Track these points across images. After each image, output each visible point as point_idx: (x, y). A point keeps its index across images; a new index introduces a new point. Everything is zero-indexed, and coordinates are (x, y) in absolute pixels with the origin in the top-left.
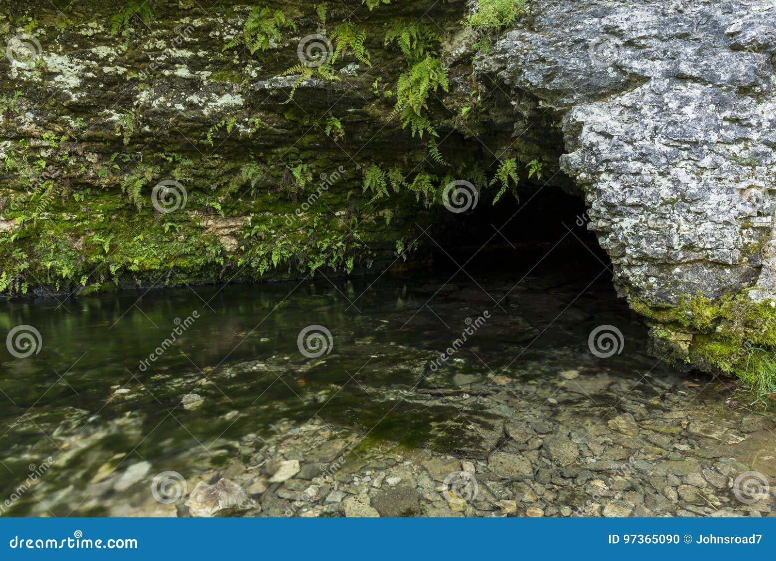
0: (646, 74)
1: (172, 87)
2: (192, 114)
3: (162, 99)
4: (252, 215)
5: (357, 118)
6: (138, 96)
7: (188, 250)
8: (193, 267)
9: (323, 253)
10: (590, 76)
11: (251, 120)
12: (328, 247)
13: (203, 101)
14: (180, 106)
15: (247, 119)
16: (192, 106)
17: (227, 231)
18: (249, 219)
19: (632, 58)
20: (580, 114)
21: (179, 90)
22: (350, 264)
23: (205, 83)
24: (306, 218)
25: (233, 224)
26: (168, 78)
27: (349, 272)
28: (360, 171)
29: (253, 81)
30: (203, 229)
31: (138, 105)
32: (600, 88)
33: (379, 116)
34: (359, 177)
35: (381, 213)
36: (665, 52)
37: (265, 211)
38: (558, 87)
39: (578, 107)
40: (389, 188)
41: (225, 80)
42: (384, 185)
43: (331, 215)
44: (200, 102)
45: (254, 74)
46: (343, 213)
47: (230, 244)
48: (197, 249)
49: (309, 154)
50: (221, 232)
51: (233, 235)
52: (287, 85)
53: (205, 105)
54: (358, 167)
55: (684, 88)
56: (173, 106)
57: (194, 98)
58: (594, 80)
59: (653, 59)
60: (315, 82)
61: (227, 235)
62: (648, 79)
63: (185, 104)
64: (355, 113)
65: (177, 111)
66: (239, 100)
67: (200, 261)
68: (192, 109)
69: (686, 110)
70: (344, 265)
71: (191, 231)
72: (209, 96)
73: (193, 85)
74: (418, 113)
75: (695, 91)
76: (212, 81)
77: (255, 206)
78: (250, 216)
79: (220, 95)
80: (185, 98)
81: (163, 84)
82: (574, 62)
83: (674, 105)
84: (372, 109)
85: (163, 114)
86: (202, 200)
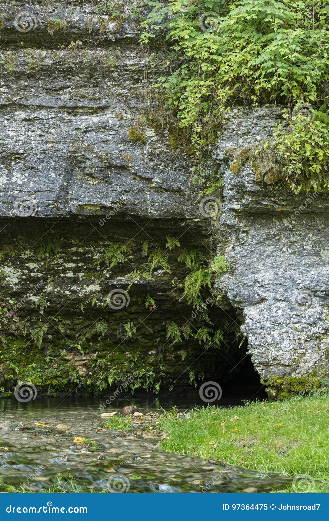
0: (266, 298)
1: (64, 282)
2: (74, 296)
3: (59, 289)
4: (97, 353)
5: (162, 298)
6: (46, 287)
7: (59, 374)
8: (60, 385)
9: (140, 378)
10: (249, 297)
11: (104, 299)
12: (143, 374)
13: (79, 289)
14: (68, 293)
15: (101, 298)
16: (73, 292)
17: (81, 363)
18: (95, 355)
19: (262, 292)
20: (247, 311)
21: (67, 284)
22: (158, 387)
23: (81, 279)
24: (129, 355)
25: (85, 358)
26: (63, 278)
27: (157, 393)
28: (165, 326)
29: (107, 279)
30: (68, 361)
31: (45, 292)
32: (253, 302)
33: (175, 297)
34: (165, 330)
35: (179, 353)
36: (274, 290)
37: (105, 350)
38: (238, 300)
39: (246, 308)
40: (182, 337)
41: (91, 277)
42: (179, 334)
43: (145, 353)
44: (78, 289)
45: (108, 275)
46: (153, 352)
47: (82, 371)
48: (64, 373)
49: (134, 316)
50: (77, 363)
51: (85, 365)
52: (127, 283)
53: (80, 291)
54: (164, 324)
55: (279, 303)
56: (64, 292)
57: (75, 288)
58: (250, 298)
59: (270, 292)
60: (141, 281)
61: (81, 365)
62: (267, 300)
63: (70, 291)
64: (162, 295)
65: (66, 295)
66: (98, 288)
67: (65, 381)
68: (74, 294)
69: (279, 312)
70: (154, 388)
71: (61, 362)
72: (82, 286)
73: (75, 281)
74: (196, 298)
75: (283, 305)
76: (84, 278)
77: (100, 347)
78: (95, 353)
79: (88, 285)
80: (71, 288)
81: (60, 281)
82: (244, 292)
83: (274, 310)
84: (172, 293)
85: (59, 297)
86: (69, 343)
